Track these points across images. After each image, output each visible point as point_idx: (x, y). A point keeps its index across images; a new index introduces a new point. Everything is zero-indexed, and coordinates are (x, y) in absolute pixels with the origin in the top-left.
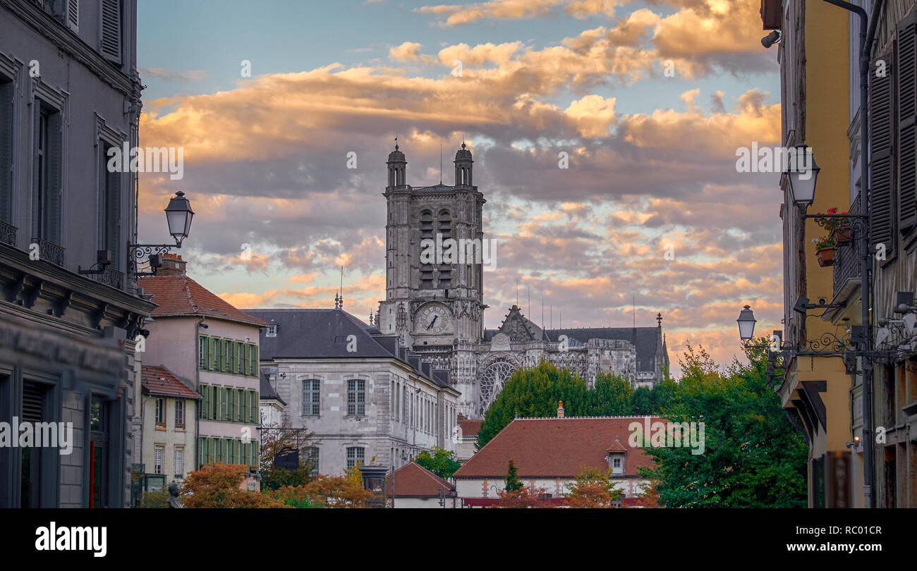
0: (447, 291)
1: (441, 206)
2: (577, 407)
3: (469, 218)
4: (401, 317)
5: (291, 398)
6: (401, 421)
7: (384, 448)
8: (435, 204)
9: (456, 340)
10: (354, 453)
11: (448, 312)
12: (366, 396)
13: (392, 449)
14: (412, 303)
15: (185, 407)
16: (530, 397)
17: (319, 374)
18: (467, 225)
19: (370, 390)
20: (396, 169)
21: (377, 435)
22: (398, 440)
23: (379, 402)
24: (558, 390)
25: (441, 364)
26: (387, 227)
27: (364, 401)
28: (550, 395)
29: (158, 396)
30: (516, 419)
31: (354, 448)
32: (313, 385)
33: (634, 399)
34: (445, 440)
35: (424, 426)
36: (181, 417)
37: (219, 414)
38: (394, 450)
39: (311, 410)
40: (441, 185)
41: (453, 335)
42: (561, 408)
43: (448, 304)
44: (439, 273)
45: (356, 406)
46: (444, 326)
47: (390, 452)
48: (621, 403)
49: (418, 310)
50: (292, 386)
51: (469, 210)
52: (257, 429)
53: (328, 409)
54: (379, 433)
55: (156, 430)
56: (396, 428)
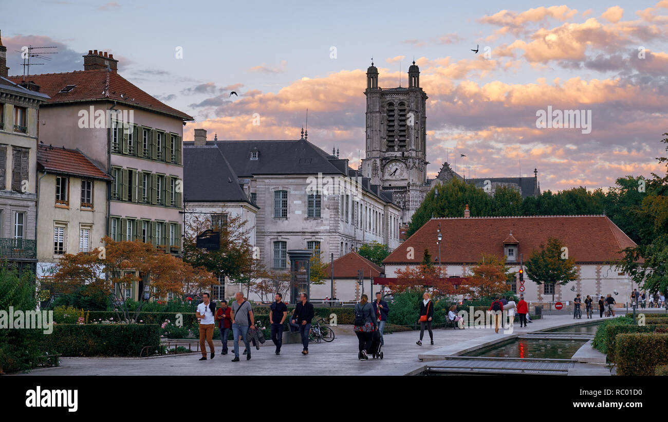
0: (403, 153)
1: (400, 100)
2: (480, 211)
3: (417, 108)
4: (375, 169)
5: (266, 204)
6: (350, 223)
7: (335, 242)
8: (396, 99)
9: (409, 183)
10: (312, 245)
11: (404, 165)
12: (322, 202)
13: (342, 243)
14: (382, 160)
15: (93, 187)
16: (445, 204)
17: (286, 186)
18: (416, 112)
19: (324, 198)
20: (372, 78)
21: (329, 232)
22: (347, 236)
23: (331, 207)
24: (466, 199)
25: (400, 198)
26: (366, 113)
27: (320, 206)
28: (460, 202)
29: (59, 174)
30: (432, 219)
31: (312, 242)
32: (283, 195)
33: (524, 205)
34: (389, 240)
35: (372, 228)
36: (88, 196)
37: (136, 196)
38: (344, 244)
39: (281, 213)
40: (400, 88)
41: (407, 180)
42: (467, 210)
43: (404, 161)
44: (398, 142)
45: (314, 210)
46: (401, 174)
47: (340, 245)
48: (513, 208)
49: (386, 165)
50: (267, 195)
51: (417, 103)
52: (180, 212)
53: (293, 212)
54: (331, 231)
55: (56, 207)
56: (345, 227)
